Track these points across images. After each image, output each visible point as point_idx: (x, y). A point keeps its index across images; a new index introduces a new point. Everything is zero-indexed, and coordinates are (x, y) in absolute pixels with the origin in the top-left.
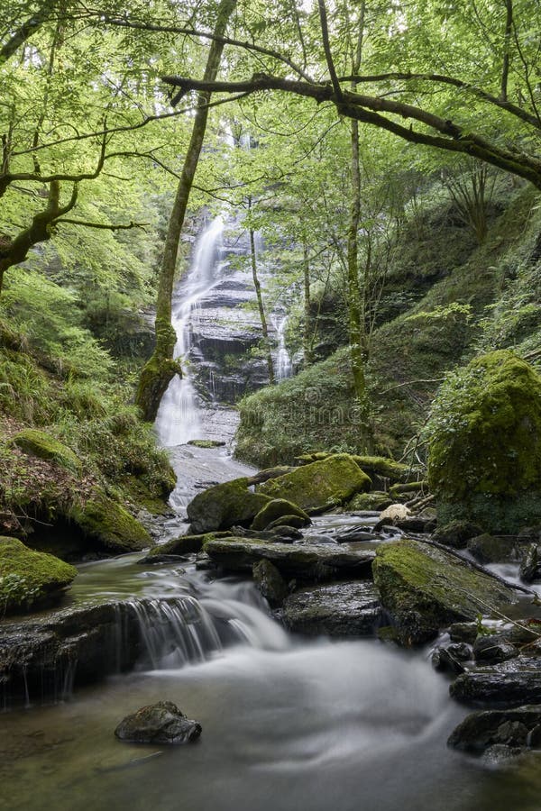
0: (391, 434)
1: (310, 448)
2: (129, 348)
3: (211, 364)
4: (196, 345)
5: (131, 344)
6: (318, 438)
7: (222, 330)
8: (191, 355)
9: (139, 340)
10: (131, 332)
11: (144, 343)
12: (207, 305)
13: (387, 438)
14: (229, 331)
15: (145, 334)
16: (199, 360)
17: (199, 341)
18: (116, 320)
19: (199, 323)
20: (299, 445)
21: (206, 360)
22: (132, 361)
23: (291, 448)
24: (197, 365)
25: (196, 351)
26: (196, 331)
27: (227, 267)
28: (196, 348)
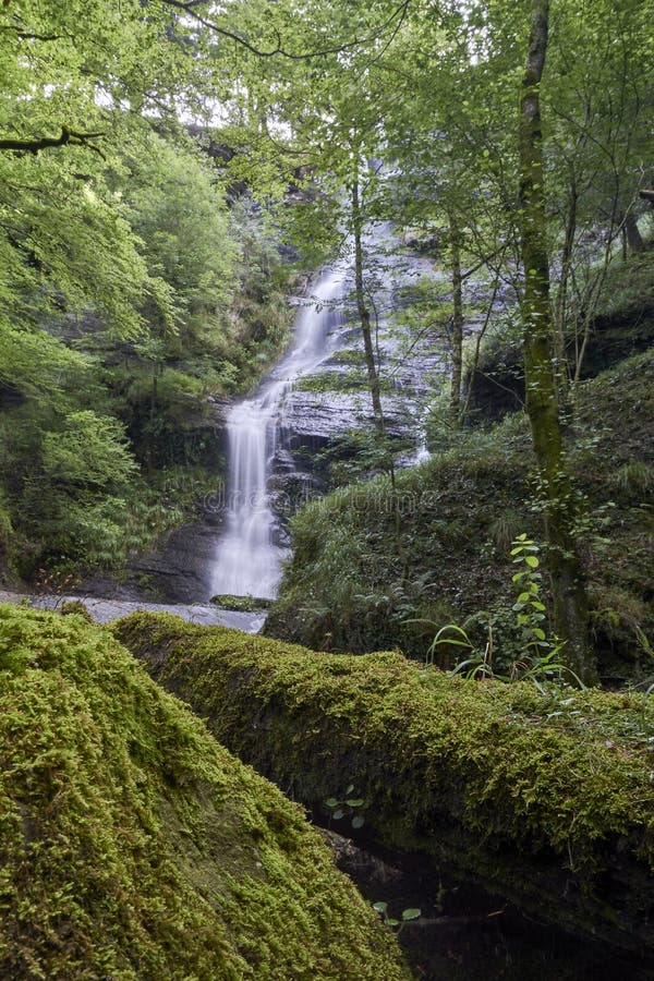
0: (632, 585)
1: (412, 615)
2: (183, 452)
3: (305, 477)
4: (286, 447)
5: (187, 445)
6: (438, 591)
7: (327, 422)
8: (276, 461)
9: (199, 438)
10: (187, 426)
11: (207, 442)
12: (309, 385)
13: (622, 596)
14: (337, 423)
15: (208, 429)
16: (287, 470)
17: (289, 440)
18: (167, 408)
19: (292, 411)
20: (384, 605)
21: (298, 471)
22: (186, 471)
23: (364, 614)
24: (282, 478)
25: (285, 456)
26: (285, 424)
27: (347, 334)
28: (284, 452)
